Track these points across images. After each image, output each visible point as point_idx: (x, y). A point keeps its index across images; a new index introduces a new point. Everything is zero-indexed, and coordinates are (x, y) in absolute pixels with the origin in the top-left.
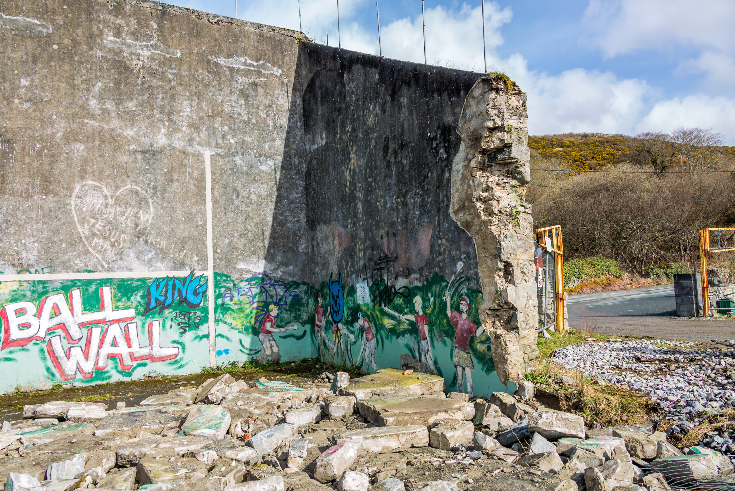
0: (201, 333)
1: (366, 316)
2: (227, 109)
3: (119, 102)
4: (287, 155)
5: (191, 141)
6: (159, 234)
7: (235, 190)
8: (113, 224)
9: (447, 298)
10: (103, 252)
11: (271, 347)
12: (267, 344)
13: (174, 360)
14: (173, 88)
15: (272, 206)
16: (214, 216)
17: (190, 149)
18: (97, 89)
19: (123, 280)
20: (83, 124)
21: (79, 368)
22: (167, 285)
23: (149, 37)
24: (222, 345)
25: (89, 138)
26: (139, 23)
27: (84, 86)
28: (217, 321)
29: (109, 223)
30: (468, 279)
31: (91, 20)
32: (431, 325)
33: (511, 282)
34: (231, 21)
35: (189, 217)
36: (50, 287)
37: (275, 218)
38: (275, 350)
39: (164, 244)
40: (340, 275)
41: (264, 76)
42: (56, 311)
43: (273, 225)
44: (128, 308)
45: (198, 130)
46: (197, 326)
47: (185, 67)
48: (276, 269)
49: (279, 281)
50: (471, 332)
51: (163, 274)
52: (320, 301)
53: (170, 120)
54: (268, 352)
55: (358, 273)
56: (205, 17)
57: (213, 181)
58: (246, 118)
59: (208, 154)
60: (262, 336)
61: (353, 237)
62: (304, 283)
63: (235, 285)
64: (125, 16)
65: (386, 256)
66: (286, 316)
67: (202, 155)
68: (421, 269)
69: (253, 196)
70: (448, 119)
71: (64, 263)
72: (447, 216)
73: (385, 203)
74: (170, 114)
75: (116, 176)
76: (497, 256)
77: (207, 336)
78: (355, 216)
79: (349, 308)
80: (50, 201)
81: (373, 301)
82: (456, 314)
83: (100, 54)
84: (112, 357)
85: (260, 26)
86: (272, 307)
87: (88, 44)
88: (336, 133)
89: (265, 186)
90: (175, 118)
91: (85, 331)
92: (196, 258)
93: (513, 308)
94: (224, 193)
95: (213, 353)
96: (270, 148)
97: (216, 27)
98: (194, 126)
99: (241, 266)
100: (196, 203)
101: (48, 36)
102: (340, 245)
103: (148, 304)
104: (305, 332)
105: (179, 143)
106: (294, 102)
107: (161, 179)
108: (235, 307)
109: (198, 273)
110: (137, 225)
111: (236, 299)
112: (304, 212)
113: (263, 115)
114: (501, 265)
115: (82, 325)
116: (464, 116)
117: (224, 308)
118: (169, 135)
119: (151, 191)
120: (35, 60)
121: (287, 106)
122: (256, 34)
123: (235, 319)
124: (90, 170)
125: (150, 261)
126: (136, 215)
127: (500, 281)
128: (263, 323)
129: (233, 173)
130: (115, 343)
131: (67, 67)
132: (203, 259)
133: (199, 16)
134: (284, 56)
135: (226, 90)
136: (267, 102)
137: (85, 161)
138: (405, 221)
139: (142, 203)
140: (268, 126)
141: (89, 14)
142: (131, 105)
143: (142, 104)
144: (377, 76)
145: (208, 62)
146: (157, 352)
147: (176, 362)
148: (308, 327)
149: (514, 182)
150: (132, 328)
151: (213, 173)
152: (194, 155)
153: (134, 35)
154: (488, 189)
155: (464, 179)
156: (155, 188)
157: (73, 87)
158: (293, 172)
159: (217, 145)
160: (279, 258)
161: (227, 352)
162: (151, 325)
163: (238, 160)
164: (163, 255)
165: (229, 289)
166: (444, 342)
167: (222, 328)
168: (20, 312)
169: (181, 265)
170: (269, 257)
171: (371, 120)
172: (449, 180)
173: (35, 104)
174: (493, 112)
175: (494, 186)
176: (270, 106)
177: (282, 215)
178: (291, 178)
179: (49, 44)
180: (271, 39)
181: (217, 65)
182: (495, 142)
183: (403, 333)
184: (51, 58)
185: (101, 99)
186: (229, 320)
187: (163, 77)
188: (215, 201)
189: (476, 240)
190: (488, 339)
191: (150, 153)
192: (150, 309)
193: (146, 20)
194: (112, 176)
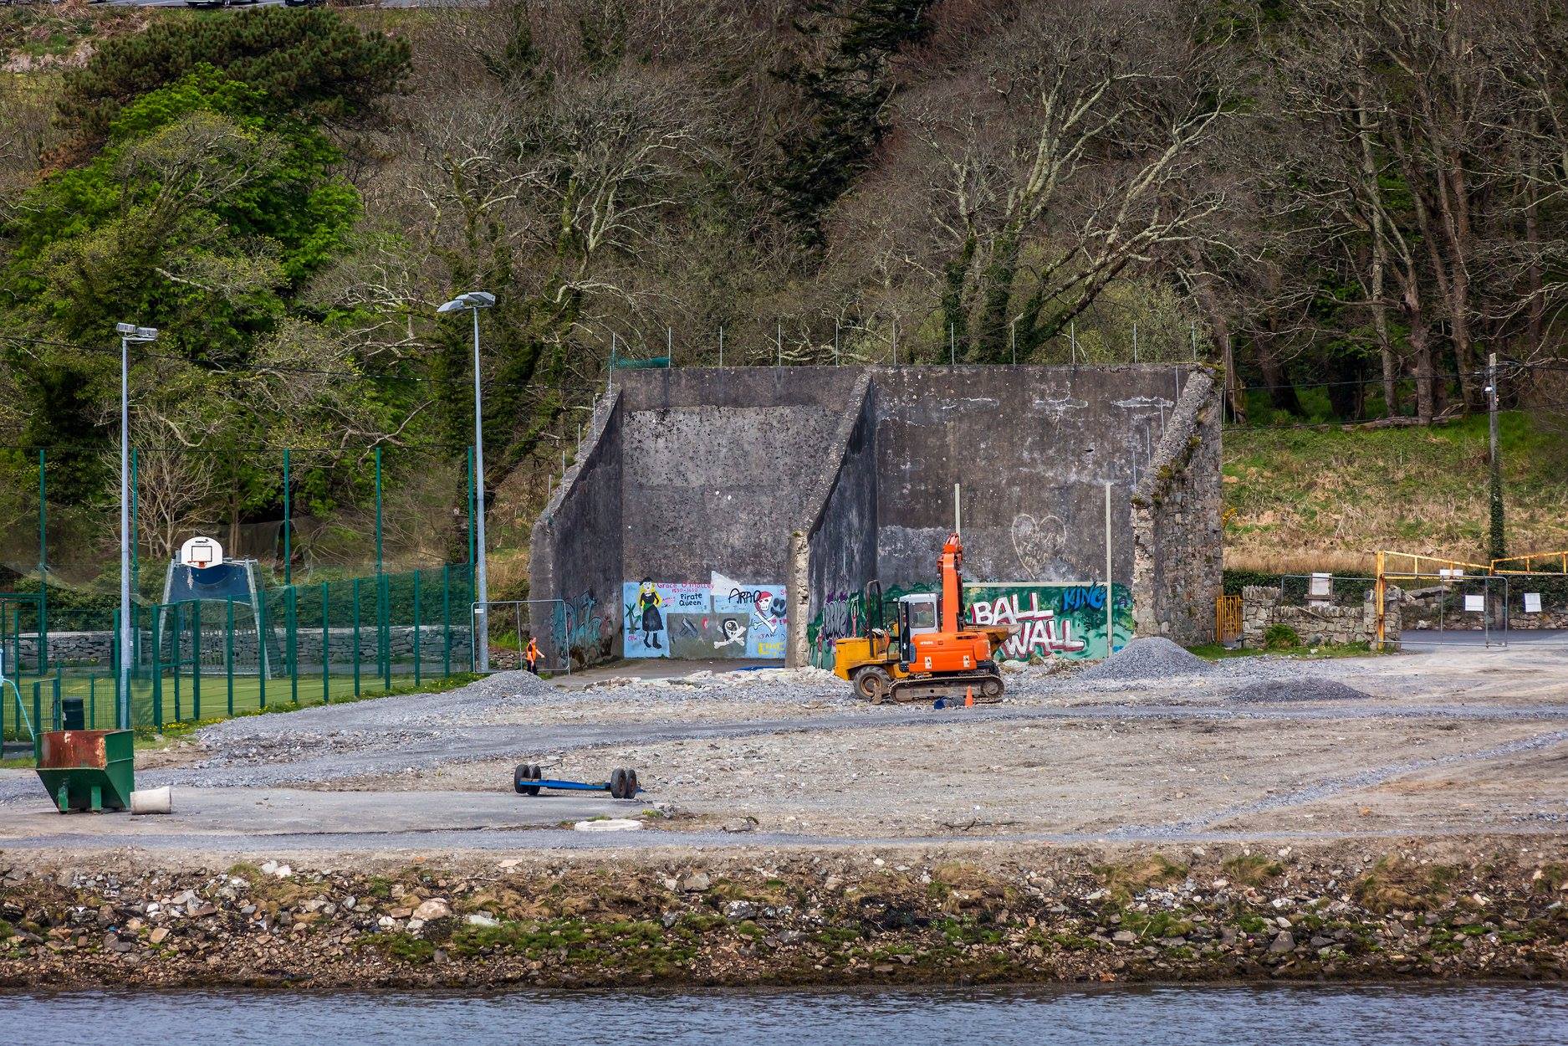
0: (1101, 632)
2: (1125, 445)
3: (1043, 451)
5: (1095, 476)
6: (1070, 553)
7: (1130, 513)
8: (1038, 546)
10: (1032, 567)
13: (1079, 650)
14: (1082, 433)
16: (1112, 537)
17: (1094, 483)
18: (1028, 444)
19: (1046, 588)
20: (1020, 472)
21: (1017, 650)
22: (1076, 593)
23: (1064, 395)
24: (1118, 642)
25: (1023, 482)
26: (1057, 385)
27: (1019, 443)
28: (1114, 623)
29: (1036, 545)
31: (1024, 390)
34: (1129, 367)
35: (1093, 537)
36: (999, 591)
39: (1074, 560)
41: (1157, 410)
42: (1003, 610)
44: (1049, 609)
45: (1101, 466)
46: (1098, 626)
47: (1091, 414)
51: (1073, 584)
53: (1079, 461)
56: (1108, 369)
57: (1112, 507)
58: (1140, 449)
59: (1108, 485)
63: (1129, 594)
64: (1047, 382)
67: (1104, 487)
71: (1007, 575)
74: (1080, 455)
75: (1041, 508)
77: (1106, 635)
80: (997, 531)
83: (1030, 416)
84: (1038, 644)
87: (1022, 409)
90: (1083, 458)
91: (1021, 624)
92: (1098, 573)
94: (1122, 515)
95: (1111, 649)
97: (1117, 374)
98: (1098, 463)
100: (1098, 527)
101: (998, 408)
103: (1062, 607)
105: (1085, 479)
107: (1072, 509)
108: (1128, 613)
109: (1099, 584)
110: (1055, 547)
115: (1018, 620)
117: (1119, 613)
118: (1078, 473)
119: (1065, 520)
120: (989, 428)
122: (1151, 374)
123: (1129, 622)
124: (1023, 506)
125: (1064, 574)
126: (1054, 538)
129: (1129, 499)
130: (1040, 635)
131: (1009, 430)
132: (1104, 573)
133: (1103, 369)
134: (1176, 388)
135: (1124, 428)
137: (1020, 499)
139: (1059, 529)
141: (1023, 386)
142: (1051, 452)
143: (1058, 451)
145: (1110, 406)
146: (1069, 643)
147: (1083, 653)
150: (1051, 624)
151: (1112, 501)
152: (1097, 488)
153: (1054, 396)
156: (1068, 517)
157: (1012, 444)
159: (1116, 477)
161: (1121, 648)
162: (1065, 623)
164: (1073, 569)
165: (1124, 597)
167: (1118, 629)
168: (982, 609)
169: (1085, 577)
173: (989, 461)
179: (997, 415)
180: (1165, 375)
181: (1117, 408)
184: (998, 425)
185: (1031, 451)
186: (1124, 623)
187: (1074, 426)
188: (1113, 523)
191: (1065, 489)
192: (1062, 612)
193: (1063, 381)
194: (1038, 510)
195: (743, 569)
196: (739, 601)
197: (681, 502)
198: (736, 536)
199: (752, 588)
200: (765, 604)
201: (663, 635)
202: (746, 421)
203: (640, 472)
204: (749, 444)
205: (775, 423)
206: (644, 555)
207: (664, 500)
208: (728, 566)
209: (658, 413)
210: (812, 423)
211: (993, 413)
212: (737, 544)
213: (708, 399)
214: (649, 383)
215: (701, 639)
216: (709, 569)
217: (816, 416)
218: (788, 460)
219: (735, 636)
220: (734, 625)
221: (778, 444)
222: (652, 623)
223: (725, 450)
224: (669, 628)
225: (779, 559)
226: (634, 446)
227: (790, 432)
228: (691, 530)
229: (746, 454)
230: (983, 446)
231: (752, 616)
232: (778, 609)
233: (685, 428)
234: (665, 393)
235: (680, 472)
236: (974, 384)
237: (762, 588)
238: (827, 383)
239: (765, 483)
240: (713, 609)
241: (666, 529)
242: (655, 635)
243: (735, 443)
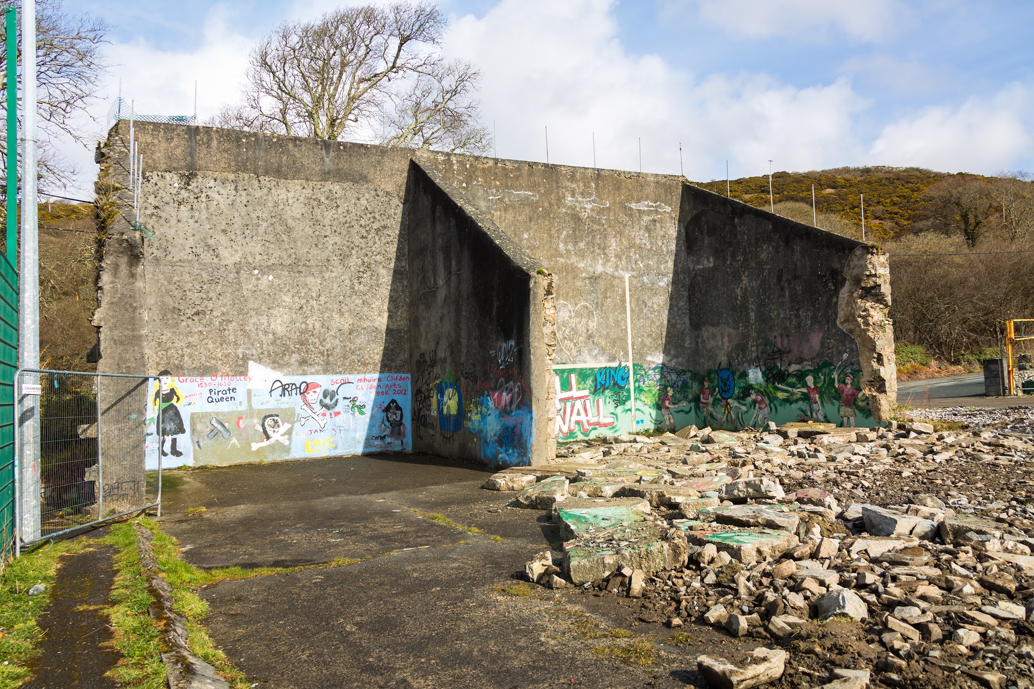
0: (627, 408)
1: (758, 392)
2: (638, 241)
3: (575, 244)
4: (676, 273)
5: (617, 267)
6: (600, 336)
7: (644, 302)
8: (575, 330)
9: (835, 376)
10: (570, 350)
11: (670, 419)
12: (666, 417)
13: (611, 426)
14: (605, 230)
15: (667, 312)
16: (632, 322)
17: (616, 274)
18: (563, 236)
19: (582, 369)
20: (557, 262)
21: (560, 430)
22: (606, 373)
23: (590, 194)
24: (639, 416)
25: (560, 271)
26: (585, 185)
27: (556, 235)
28: (636, 399)
29: (573, 329)
30: (852, 364)
31: (558, 187)
32: (821, 395)
33: (882, 365)
34: (638, 175)
35: (617, 323)
37: (669, 321)
38: (672, 421)
39: (603, 343)
40: (730, 364)
41: (660, 213)
43: (668, 327)
44: (584, 389)
45: (620, 259)
46: (624, 403)
47: (612, 214)
48: (671, 360)
49: (673, 370)
50: (854, 395)
51: (604, 364)
52: (706, 384)
53: (605, 254)
54: (667, 423)
55: (750, 363)
56: (623, 175)
57: (631, 296)
58: (649, 247)
59: (627, 276)
60: (663, 411)
61: (745, 337)
62: (690, 371)
63: (646, 372)
64: (577, 181)
65: (779, 350)
66: (678, 396)
67: (624, 277)
68: (812, 359)
69: (655, 306)
70: (837, 266)
72: (835, 325)
73: (779, 314)
74: (604, 249)
75: (575, 296)
76: (874, 349)
77: (630, 410)
78: (748, 320)
79: (740, 388)
81: (767, 381)
82: (842, 385)
83: (564, 211)
84: (578, 422)
85: (657, 175)
86: (669, 389)
87: (557, 204)
88: (725, 260)
89: (662, 297)
90: (607, 251)
91: (563, 404)
92: (622, 353)
93: (883, 380)
94: (637, 304)
95: (634, 422)
96: (665, 269)
97: (629, 180)
98: (617, 256)
99: (649, 358)
100: (620, 313)
101: (536, 202)
102: (730, 342)
103: (596, 386)
104: (691, 408)
105: (610, 271)
106: (679, 232)
107: (601, 296)
108: (646, 389)
109: (623, 364)
110: (588, 331)
111: (646, 383)
112: (688, 317)
113: (660, 243)
114: (875, 356)
115: (561, 400)
116: (849, 265)
117: (639, 390)
118: (604, 265)
119: (595, 306)
120: (530, 221)
121: (675, 234)
122: (654, 182)
123: (646, 398)
124: (561, 293)
125: (596, 355)
126: (587, 324)
127: (875, 365)
128: (663, 401)
129: (643, 290)
130: (579, 414)
131: (547, 223)
132: (626, 354)
133: (619, 175)
134: (672, 196)
135: (637, 227)
136: (662, 233)
138: (798, 327)
139: (590, 314)
140: (663, 251)
141: (557, 183)
142: (582, 245)
143: (588, 244)
144: (771, 227)
145: (625, 207)
146: (603, 420)
147: (613, 428)
148: (693, 405)
149: (882, 306)
150: (588, 402)
151: (630, 290)
152: (618, 278)
153: (583, 194)
154: (865, 310)
155: (848, 303)
156: (597, 303)
157: (550, 236)
158: (680, 285)
159: (633, 270)
160: (673, 352)
161: (642, 421)
162: (598, 401)
163: (645, 279)
164: (603, 351)
165: (642, 375)
166: (833, 404)
167: (639, 404)
169: (613, 358)
170: (666, 352)
171: (764, 256)
172: (836, 303)
174: (870, 266)
175: (870, 309)
176: (664, 236)
177: (673, 319)
178: (679, 290)
179: (537, 208)
180: (664, 184)
181: (631, 209)
182: (871, 283)
183: (796, 401)
184: (539, 217)
185: (566, 243)
186: (643, 398)
187: (599, 223)
188: (632, 311)
189: (858, 341)
190: (867, 398)
191: (594, 279)
192: (597, 390)
193: (589, 182)
194: (574, 297)
195: (286, 358)
196: (283, 394)
197: (210, 282)
198: (279, 321)
199: (297, 380)
200: (314, 397)
201: (184, 441)
202: (291, 195)
203: (156, 244)
204: (294, 218)
205: (323, 199)
206: (160, 344)
207: (187, 277)
208: (269, 355)
209: (182, 176)
210: (363, 202)
211: (534, 206)
212: (280, 330)
213: (244, 165)
214: (169, 140)
215: (234, 440)
216: (245, 359)
217: (367, 196)
218: (337, 239)
219: (277, 436)
220: (276, 422)
221: (327, 222)
222: (171, 426)
223: (265, 224)
224: (193, 431)
225: (328, 346)
226: (149, 212)
227: (340, 210)
228: (223, 314)
229: (289, 230)
230: (526, 236)
231: (298, 411)
232: (327, 401)
233: (216, 196)
234: (191, 155)
235: (209, 246)
236: (517, 178)
237: (309, 379)
238: (379, 162)
239: (312, 263)
240: (250, 406)
241: (190, 312)
242: (174, 441)
243: (278, 217)
